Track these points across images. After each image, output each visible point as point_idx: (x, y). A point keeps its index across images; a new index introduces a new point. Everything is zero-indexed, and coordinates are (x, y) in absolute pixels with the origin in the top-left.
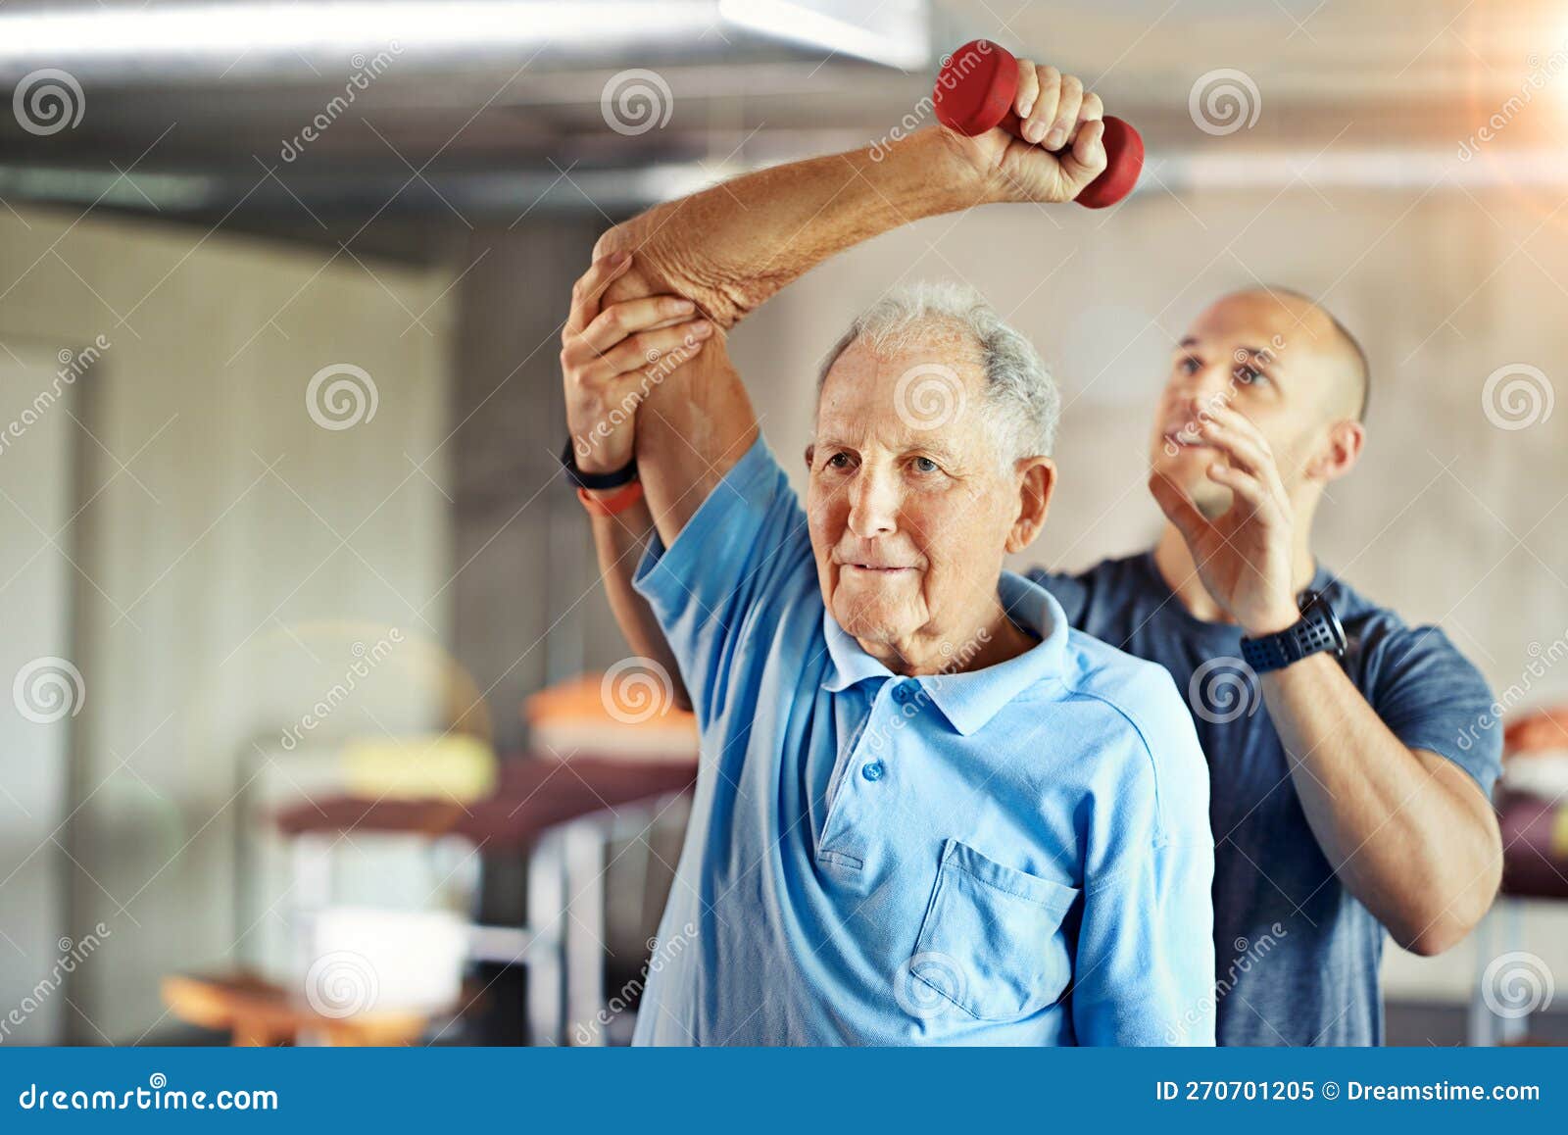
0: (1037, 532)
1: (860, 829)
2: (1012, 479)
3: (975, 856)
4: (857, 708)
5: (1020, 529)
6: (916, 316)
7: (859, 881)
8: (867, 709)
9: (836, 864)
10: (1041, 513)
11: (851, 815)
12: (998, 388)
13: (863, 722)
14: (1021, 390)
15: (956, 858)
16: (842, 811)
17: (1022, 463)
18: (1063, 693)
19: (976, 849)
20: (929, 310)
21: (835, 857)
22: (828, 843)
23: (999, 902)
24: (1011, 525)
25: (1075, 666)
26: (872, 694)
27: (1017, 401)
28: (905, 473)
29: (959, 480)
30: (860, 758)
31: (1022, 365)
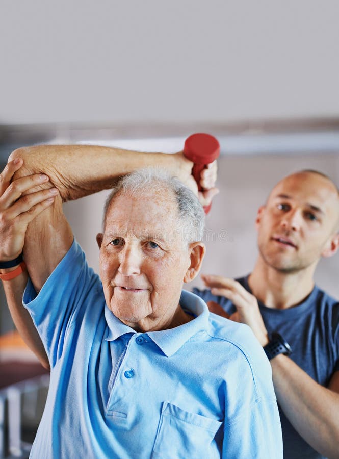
0: (197, 274)
1: (125, 400)
2: (187, 251)
3: (177, 409)
4: (121, 348)
5: (189, 272)
6: (149, 181)
7: (125, 423)
8: (125, 348)
9: (115, 416)
10: (198, 266)
11: (121, 394)
12: (183, 213)
13: (123, 353)
14: (192, 213)
15: (168, 410)
16: (116, 393)
17: (192, 245)
18: (208, 338)
19: (177, 406)
20: (154, 178)
21: (114, 413)
22: (111, 407)
23: (188, 429)
24: (186, 270)
25: (212, 326)
26: (126, 341)
27: (190, 217)
28: (144, 248)
29: (167, 252)
30: (123, 369)
31: (192, 202)
